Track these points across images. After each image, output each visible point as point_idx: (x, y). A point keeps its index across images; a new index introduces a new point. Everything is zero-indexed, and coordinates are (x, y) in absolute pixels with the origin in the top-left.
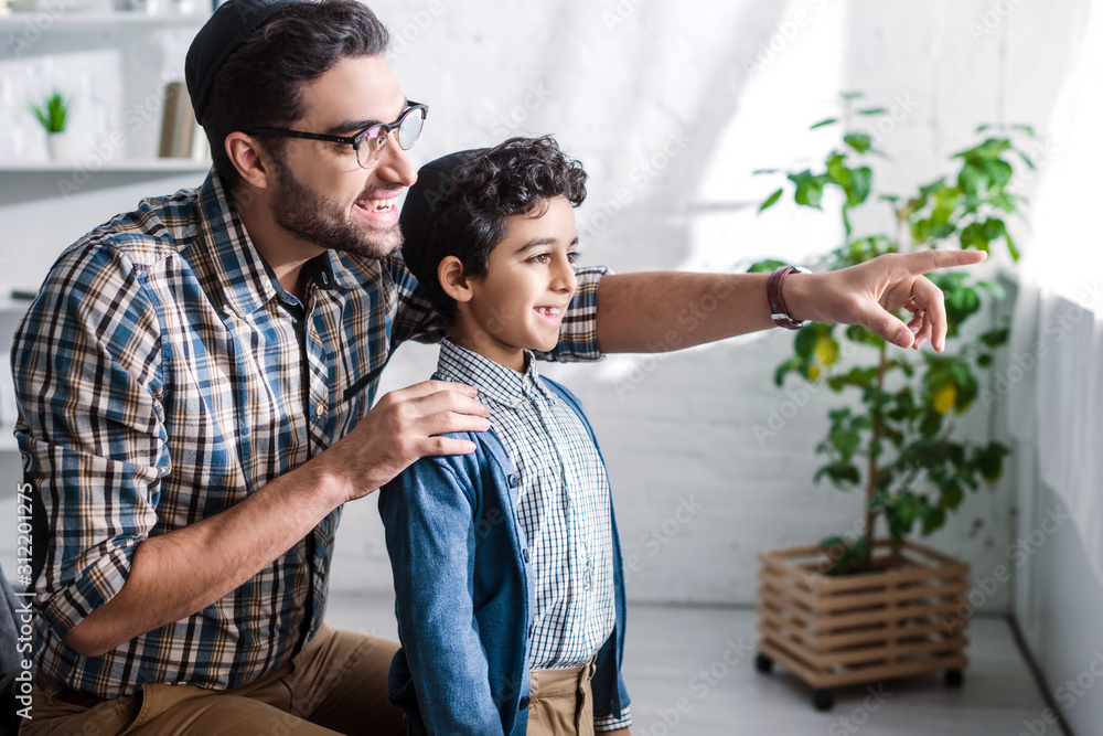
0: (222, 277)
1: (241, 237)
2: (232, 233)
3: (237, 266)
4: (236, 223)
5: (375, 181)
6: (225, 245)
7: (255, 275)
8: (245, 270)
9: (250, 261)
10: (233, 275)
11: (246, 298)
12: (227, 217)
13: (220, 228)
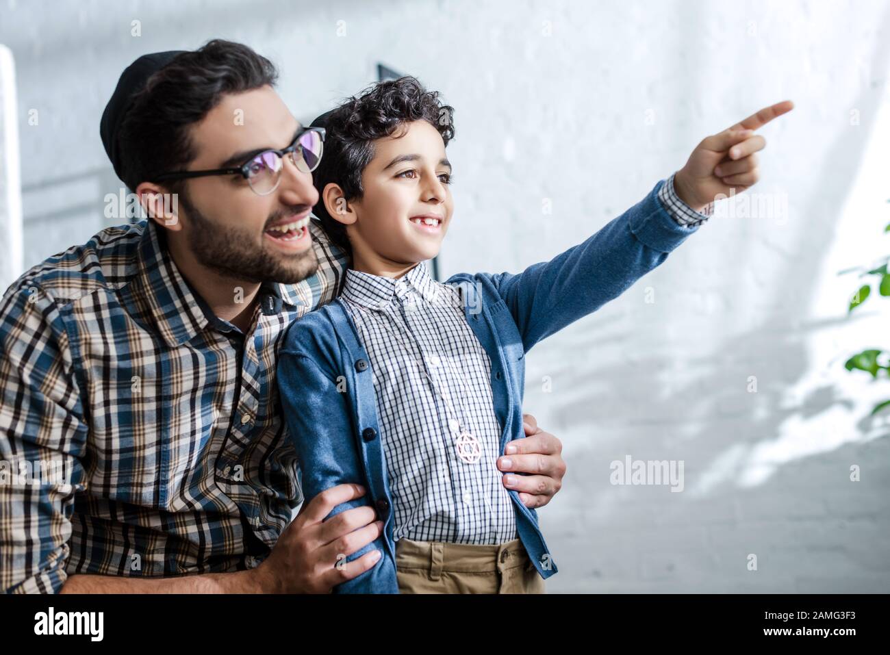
0: (157, 312)
1: (170, 274)
2: (163, 271)
3: (171, 301)
4: (166, 261)
5: (279, 208)
6: (158, 283)
7: (186, 308)
8: (178, 304)
9: (180, 295)
10: (168, 309)
11: (180, 329)
12: (159, 257)
13: (153, 268)
